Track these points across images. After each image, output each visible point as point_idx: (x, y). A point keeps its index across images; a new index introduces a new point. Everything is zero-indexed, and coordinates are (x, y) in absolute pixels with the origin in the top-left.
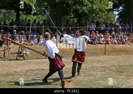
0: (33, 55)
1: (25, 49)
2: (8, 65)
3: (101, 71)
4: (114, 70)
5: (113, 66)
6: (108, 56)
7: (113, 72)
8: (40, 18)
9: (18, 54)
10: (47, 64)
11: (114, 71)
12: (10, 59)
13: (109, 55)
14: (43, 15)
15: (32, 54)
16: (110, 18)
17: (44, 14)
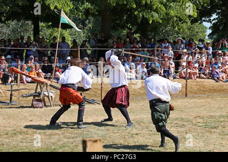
1: (47, 88)
3: (177, 126)
4: (201, 124)
5: (199, 117)
6: (192, 100)
7: (199, 128)
9: (35, 96)
11: (200, 126)
12: (21, 105)
13: (193, 97)
16: (197, 32)
17: (83, 27)
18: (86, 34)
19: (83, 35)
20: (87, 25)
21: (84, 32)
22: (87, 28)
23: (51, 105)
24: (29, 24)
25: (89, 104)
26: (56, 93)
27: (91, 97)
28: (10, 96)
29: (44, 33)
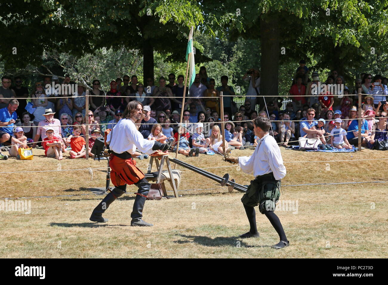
0: (191, 182)
2: (119, 215)
8: (215, 71)
10: (233, 210)
14: (223, 61)
15: (188, 180)
17: (228, 58)
18: (232, 70)
19: (229, 71)
20: (235, 53)
21: (230, 66)
22: (234, 59)
23: (175, 195)
24: (135, 55)
25: (241, 193)
26: (184, 174)
27: (244, 182)
28: (106, 178)
29: (161, 69)
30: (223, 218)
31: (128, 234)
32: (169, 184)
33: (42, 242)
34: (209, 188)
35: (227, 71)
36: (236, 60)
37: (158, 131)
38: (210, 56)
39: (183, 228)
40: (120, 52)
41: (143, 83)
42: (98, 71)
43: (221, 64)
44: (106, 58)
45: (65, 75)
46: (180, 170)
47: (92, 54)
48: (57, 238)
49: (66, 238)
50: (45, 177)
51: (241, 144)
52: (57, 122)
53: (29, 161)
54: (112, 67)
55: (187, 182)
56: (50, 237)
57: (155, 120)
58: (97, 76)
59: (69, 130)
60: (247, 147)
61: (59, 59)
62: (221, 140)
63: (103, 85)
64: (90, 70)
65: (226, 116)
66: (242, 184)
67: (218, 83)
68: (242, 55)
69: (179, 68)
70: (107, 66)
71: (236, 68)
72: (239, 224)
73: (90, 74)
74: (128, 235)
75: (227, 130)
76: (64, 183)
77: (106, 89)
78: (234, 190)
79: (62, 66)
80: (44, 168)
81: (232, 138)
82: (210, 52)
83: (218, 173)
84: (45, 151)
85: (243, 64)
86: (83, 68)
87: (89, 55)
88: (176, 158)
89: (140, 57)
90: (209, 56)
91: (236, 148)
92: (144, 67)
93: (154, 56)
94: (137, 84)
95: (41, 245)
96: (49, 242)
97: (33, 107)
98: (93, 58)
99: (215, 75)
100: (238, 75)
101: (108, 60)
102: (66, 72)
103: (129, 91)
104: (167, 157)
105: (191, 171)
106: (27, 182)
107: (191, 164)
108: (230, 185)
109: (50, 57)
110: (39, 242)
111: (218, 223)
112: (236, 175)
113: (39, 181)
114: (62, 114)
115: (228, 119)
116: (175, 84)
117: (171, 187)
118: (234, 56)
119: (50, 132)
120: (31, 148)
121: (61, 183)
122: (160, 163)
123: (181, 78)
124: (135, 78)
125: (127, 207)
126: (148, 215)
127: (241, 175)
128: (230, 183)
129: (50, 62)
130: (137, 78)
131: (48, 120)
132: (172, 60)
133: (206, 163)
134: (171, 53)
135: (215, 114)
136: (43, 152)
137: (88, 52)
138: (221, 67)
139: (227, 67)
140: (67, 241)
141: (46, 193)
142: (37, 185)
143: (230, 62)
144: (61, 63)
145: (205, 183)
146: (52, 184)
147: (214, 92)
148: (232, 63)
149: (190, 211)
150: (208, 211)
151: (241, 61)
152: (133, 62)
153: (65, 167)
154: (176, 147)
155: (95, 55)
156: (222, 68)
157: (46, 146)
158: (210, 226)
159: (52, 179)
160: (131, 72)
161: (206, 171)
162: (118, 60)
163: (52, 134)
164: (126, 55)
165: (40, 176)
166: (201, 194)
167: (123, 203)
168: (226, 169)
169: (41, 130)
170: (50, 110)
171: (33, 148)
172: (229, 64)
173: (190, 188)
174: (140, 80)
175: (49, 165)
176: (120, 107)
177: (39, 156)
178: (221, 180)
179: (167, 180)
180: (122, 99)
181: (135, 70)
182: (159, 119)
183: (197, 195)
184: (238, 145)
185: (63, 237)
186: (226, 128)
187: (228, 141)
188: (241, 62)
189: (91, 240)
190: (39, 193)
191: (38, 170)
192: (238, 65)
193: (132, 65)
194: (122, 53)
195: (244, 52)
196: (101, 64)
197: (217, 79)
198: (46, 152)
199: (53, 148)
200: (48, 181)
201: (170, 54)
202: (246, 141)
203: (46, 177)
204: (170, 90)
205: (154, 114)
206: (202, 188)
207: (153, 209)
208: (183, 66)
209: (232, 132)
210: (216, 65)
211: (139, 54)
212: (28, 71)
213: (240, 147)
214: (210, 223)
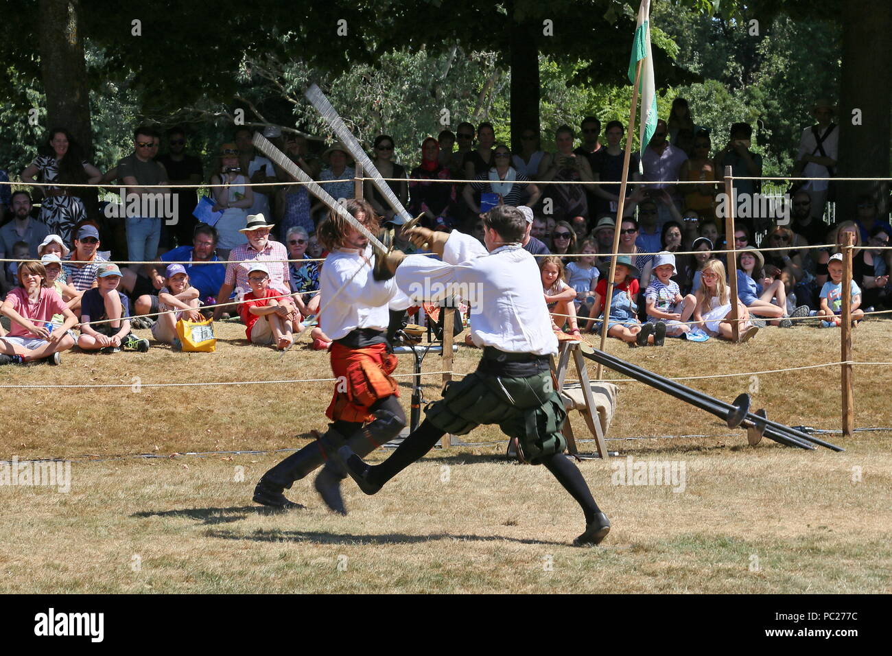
0: (645, 416)
1: (579, 369)
2: (445, 503)
8: (709, 109)
10: (762, 494)
12: (463, 449)
14: (731, 82)
15: (635, 411)
18: (758, 106)
19: (747, 110)
20: (766, 60)
21: (752, 97)
22: (763, 77)
23: (599, 451)
24: (488, 66)
25: (784, 448)
26: (623, 395)
27: (793, 417)
28: (410, 404)
29: (559, 106)
30: (734, 517)
31: (472, 556)
32: (581, 419)
33: (241, 574)
34: (693, 434)
35: (742, 112)
36: (768, 80)
37: (550, 274)
38: (695, 69)
39: (624, 542)
40: (448, 60)
41: (509, 145)
42: (387, 112)
43: (725, 92)
44: (407, 75)
45: (297, 124)
46: (614, 383)
47: (370, 65)
48: (282, 563)
49: (306, 565)
50: (248, 399)
51: (783, 311)
52: (279, 250)
53: (205, 356)
54: (425, 99)
55: (631, 415)
56: (263, 561)
57: (542, 244)
58: (383, 125)
59: (310, 271)
60: (801, 321)
61: (283, 81)
62: (729, 302)
63: (399, 150)
64: (364, 110)
65: (741, 234)
66: (785, 424)
67: (718, 142)
68: (786, 67)
69: (607, 102)
70: (412, 97)
71: (768, 102)
72: (781, 534)
73: (366, 120)
74: (473, 559)
75: (744, 270)
76: (296, 414)
77: (409, 161)
78: (765, 440)
79: (291, 100)
80: (245, 374)
81: (759, 294)
82: (696, 58)
83: (719, 392)
84: (245, 327)
85: (788, 90)
86: (347, 102)
87: (362, 69)
88: (601, 349)
89: (500, 73)
90: (691, 68)
91: (768, 323)
92: (512, 99)
93: (542, 69)
94: (494, 148)
95: (240, 580)
96: (261, 575)
97: (214, 210)
98: (373, 76)
99: (708, 120)
100: (772, 121)
101: (413, 82)
102: (301, 116)
103: (471, 165)
104: (577, 346)
105: (642, 385)
106: (199, 412)
107: (642, 366)
108: (752, 426)
109: (258, 75)
110: (233, 574)
111: (720, 530)
112: (769, 399)
113: (232, 409)
114: (291, 230)
115: (745, 243)
116: (599, 147)
117: (587, 429)
118: (763, 68)
119: (257, 276)
120: (211, 320)
121: (290, 416)
122: (557, 365)
123: (615, 130)
124: (486, 130)
125: (468, 483)
126: (525, 506)
127: (782, 398)
128: (753, 419)
129: (257, 88)
130: (493, 131)
131: (255, 245)
132: (589, 80)
133: (686, 365)
134: (588, 61)
135: (710, 228)
136: (240, 330)
137: (361, 62)
138: (724, 100)
139: (741, 98)
140: (308, 571)
141: (251, 443)
142: (225, 420)
143: (752, 84)
144: (288, 91)
145: (682, 419)
146: (265, 417)
147: (708, 168)
148: (756, 88)
149: (643, 496)
150: (691, 497)
151: (783, 81)
152: (481, 86)
153: (300, 373)
154: (600, 319)
155: (378, 67)
156: (729, 102)
157: (249, 314)
158: (697, 537)
159: (267, 404)
160: (475, 113)
161: (685, 386)
162: (440, 82)
163: (264, 282)
164: (463, 66)
165: (234, 397)
166: (672, 450)
167: (456, 472)
168: (742, 382)
169: (236, 273)
170: (260, 217)
171: (214, 320)
172: (747, 92)
173: (642, 432)
174: (501, 135)
175: (257, 365)
176: (447, 208)
177: (232, 342)
178: (727, 411)
179: (576, 411)
180: (453, 188)
181: (486, 108)
182: (553, 243)
183: (659, 452)
184: (774, 315)
185: (298, 560)
186: (740, 267)
187: (748, 304)
188: (782, 86)
189: (373, 571)
190: (232, 442)
191: (227, 380)
192: (772, 93)
193: (479, 95)
194: (453, 63)
195: (792, 57)
196: (394, 91)
197: (715, 132)
198: (248, 332)
199: (267, 318)
200: (256, 410)
201: (585, 64)
202: (799, 304)
203: (251, 399)
204: (585, 161)
205: (541, 229)
206: (674, 434)
207: (538, 488)
208: (618, 96)
209: (756, 276)
210: (711, 94)
211: (497, 64)
212: (201, 113)
213: (780, 319)
214: (699, 531)
